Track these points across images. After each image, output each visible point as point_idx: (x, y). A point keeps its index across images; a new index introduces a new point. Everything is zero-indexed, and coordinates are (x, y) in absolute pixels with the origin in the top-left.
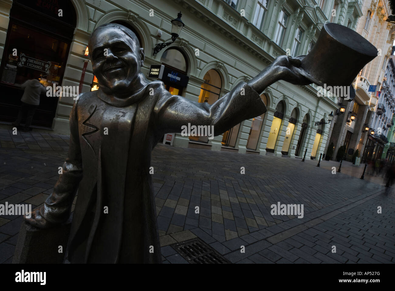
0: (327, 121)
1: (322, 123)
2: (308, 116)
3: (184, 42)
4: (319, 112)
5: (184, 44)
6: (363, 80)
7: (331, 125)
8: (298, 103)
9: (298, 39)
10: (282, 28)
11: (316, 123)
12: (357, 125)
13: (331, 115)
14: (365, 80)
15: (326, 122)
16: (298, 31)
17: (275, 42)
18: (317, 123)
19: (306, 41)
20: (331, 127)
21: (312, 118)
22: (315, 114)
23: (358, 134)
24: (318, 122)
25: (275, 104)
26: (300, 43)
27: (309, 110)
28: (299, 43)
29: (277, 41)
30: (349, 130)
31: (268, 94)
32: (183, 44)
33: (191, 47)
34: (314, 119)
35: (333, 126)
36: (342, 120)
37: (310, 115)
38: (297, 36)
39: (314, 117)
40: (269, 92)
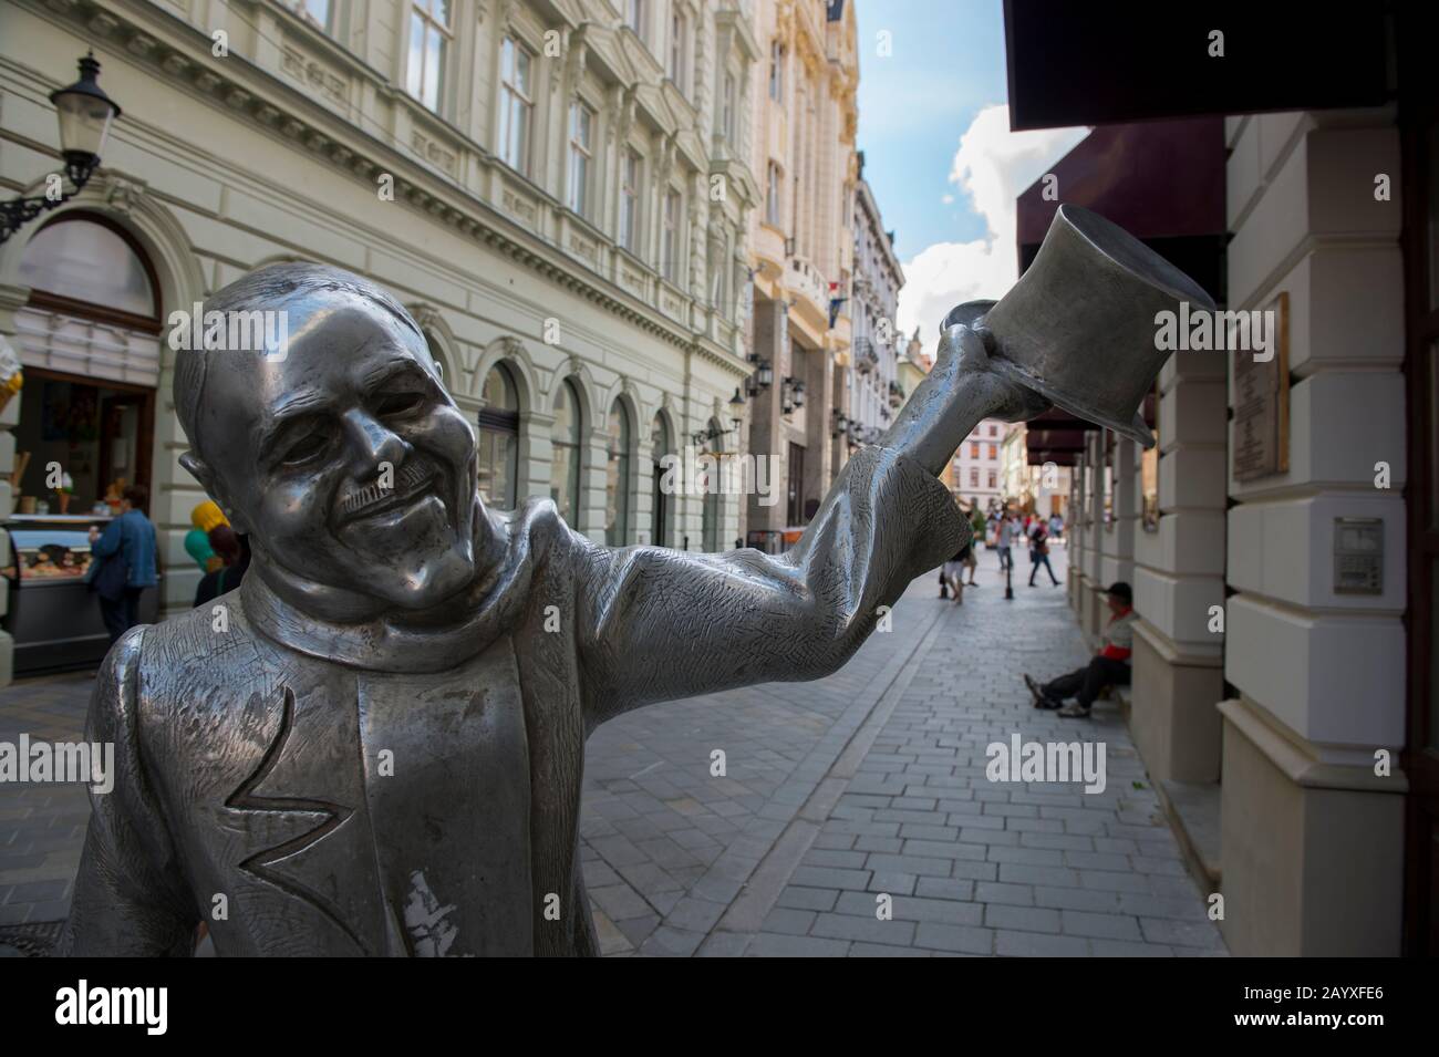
0: (726, 423)
1: (715, 432)
2: (662, 416)
3: (123, 183)
4: (696, 398)
5: (126, 197)
6: (802, 267)
7: (740, 434)
8: (624, 378)
9: (581, 145)
10: (516, 103)
11: (694, 438)
12: (814, 420)
13: (736, 400)
14: (806, 268)
15: (724, 429)
16: (575, 114)
17: (503, 158)
18: (697, 438)
19: (611, 149)
20: (741, 442)
21: (677, 425)
22: (686, 407)
23: (820, 448)
24: (702, 432)
25: (546, 394)
26: (588, 157)
27: (665, 394)
28: (586, 161)
29: (508, 155)
30: (793, 441)
31: (513, 363)
32: (119, 195)
33: (159, 206)
34: (686, 425)
35: (746, 438)
36: (768, 412)
37: (671, 411)
38: (574, 132)
39: (685, 416)
40: (516, 353)
